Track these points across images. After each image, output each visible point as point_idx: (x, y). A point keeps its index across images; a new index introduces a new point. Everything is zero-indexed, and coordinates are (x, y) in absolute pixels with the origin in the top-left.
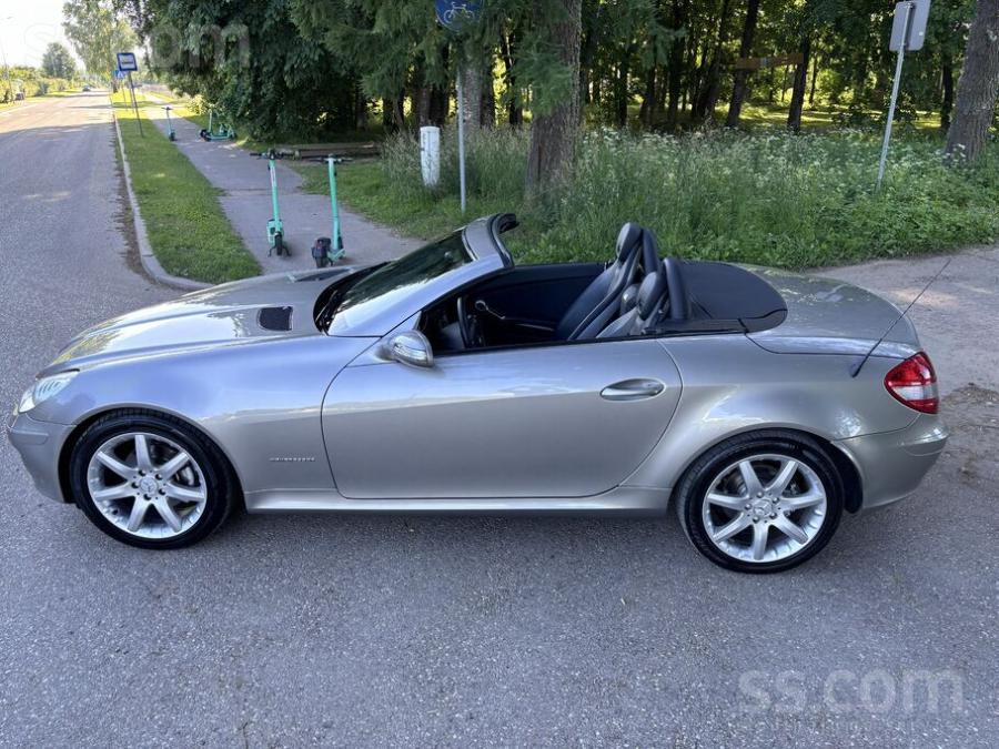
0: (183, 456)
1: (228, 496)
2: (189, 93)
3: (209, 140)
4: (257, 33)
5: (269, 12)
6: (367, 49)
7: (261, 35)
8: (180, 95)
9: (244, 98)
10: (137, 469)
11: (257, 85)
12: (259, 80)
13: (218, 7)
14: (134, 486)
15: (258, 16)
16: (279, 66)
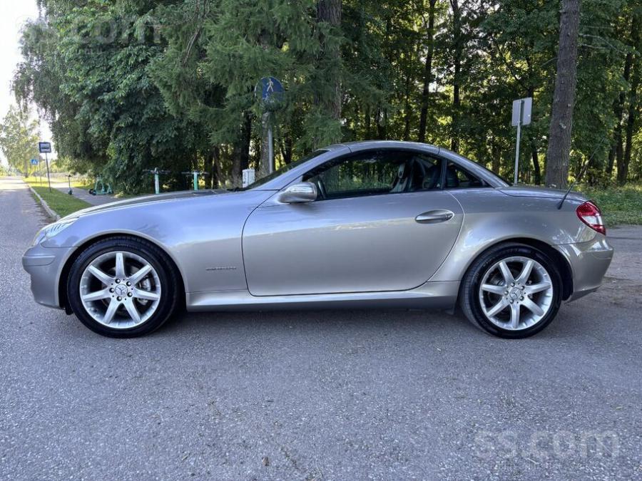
0: (148, 268)
1: (175, 297)
2: (80, 173)
3: (95, 194)
4: (137, 124)
5: (146, 111)
6: (215, 118)
7: (140, 124)
8: (74, 174)
9: (122, 167)
10: (115, 278)
11: (131, 158)
12: (133, 155)
13: (114, 108)
14: (110, 291)
15: (139, 113)
16: (149, 142)
